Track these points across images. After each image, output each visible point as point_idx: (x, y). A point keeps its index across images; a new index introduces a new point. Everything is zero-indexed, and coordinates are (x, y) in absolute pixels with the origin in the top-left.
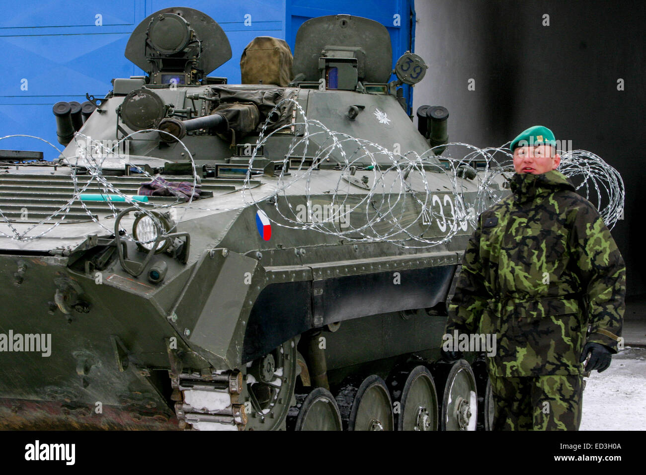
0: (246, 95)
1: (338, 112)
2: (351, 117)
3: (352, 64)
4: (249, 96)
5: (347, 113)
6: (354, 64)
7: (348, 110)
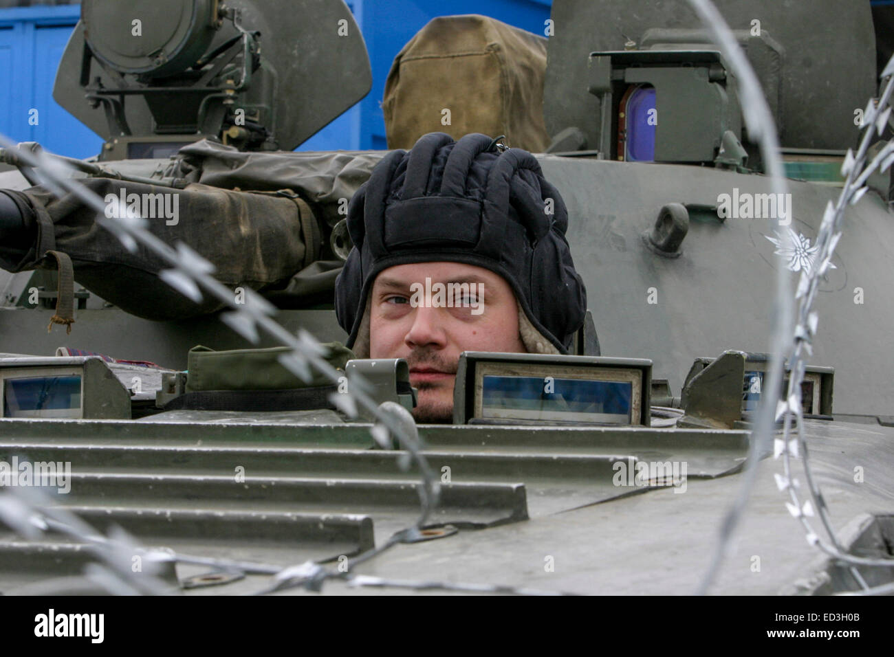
0: (281, 166)
1: (614, 225)
2: (662, 242)
3: (703, 70)
4: (287, 171)
5: (649, 232)
6: (712, 72)
7: (655, 220)
